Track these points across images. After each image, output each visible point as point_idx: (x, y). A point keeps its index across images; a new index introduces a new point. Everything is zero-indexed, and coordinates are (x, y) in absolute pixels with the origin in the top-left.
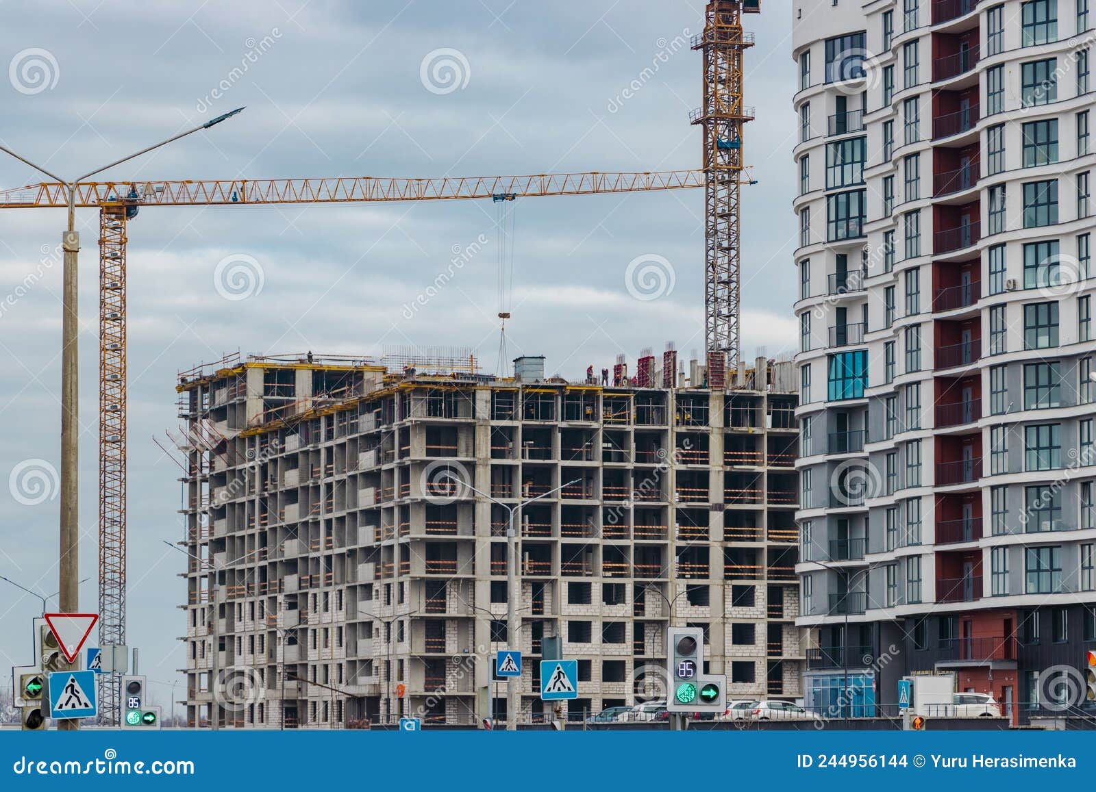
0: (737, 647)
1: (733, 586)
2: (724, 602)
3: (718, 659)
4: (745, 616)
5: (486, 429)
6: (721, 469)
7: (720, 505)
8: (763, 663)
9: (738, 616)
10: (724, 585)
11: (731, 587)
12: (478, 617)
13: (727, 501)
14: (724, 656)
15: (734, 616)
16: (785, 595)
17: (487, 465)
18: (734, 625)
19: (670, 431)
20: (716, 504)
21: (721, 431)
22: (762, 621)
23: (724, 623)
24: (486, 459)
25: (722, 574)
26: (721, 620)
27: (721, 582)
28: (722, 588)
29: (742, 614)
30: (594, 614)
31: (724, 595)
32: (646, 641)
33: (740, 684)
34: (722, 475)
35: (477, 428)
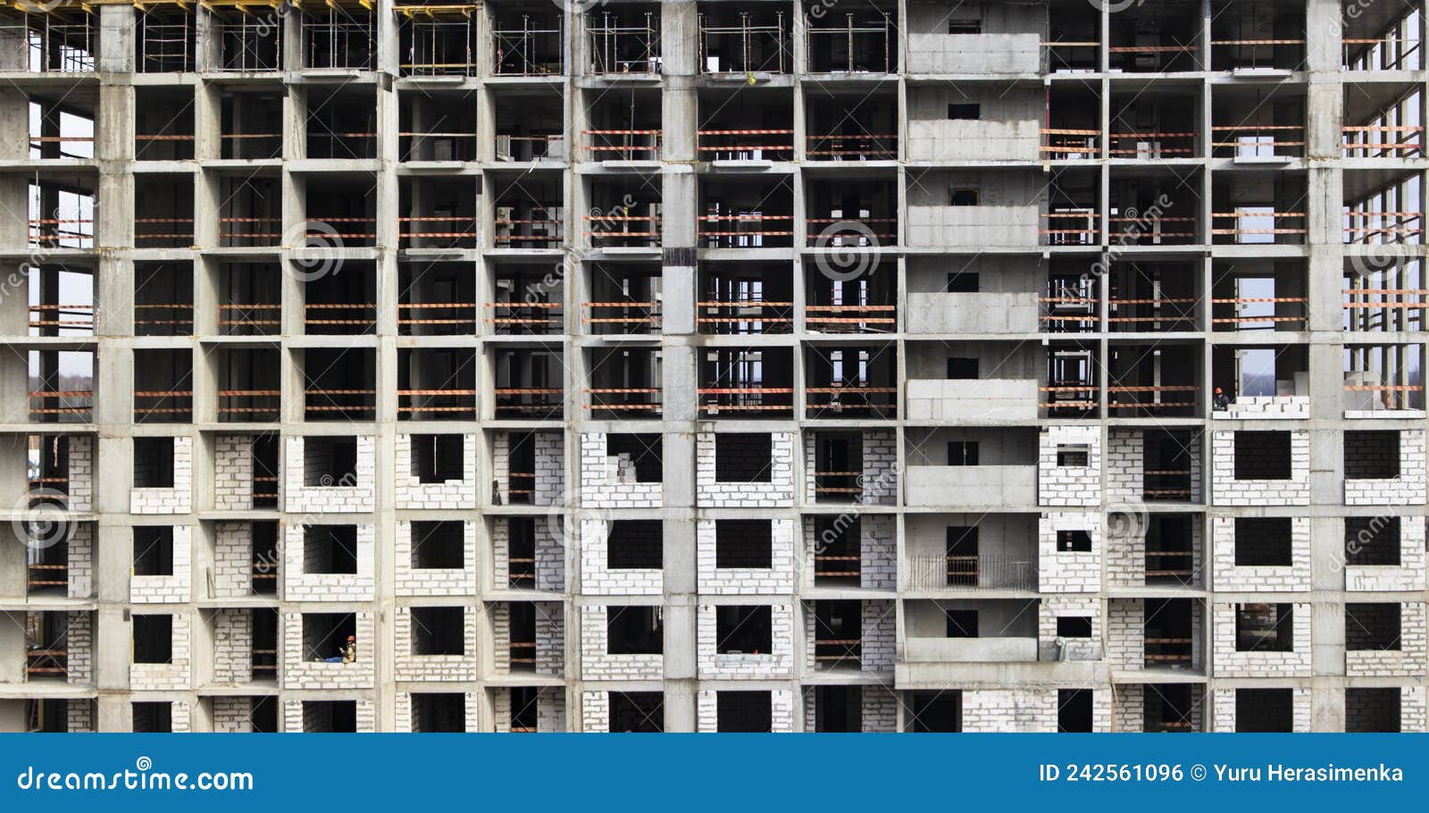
0: (726, 573)
1: (718, 436)
2: (696, 471)
3: (683, 600)
4: (745, 504)
5: (123, 94)
6: (689, 169)
7: (687, 251)
8: (789, 608)
9: (728, 504)
10: (695, 435)
11: (712, 437)
12: (104, 521)
13: (704, 242)
14: (696, 593)
15: (719, 504)
16: (866, 450)
17: (124, 175)
18: (721, 525)
19: (567, 89)
20: (677, 250)
21: (688, 84)
22: (785, 514)
23: (696, 521)
24: (123, 161)
25: (692, 408)
26: (690, 513)
27: (688, 427)
28: (692, 439)
29: (742, 499)
30: (361, 509)
31: (695, 456)
32: (537, 558)
33: (735, 657)
34: (691, 185)
35: (103, 91)
